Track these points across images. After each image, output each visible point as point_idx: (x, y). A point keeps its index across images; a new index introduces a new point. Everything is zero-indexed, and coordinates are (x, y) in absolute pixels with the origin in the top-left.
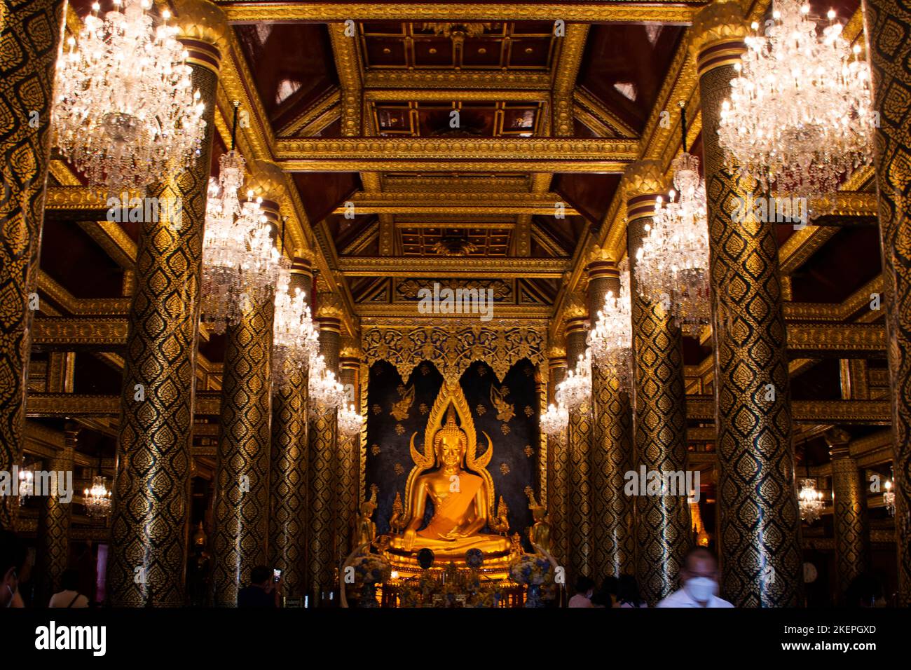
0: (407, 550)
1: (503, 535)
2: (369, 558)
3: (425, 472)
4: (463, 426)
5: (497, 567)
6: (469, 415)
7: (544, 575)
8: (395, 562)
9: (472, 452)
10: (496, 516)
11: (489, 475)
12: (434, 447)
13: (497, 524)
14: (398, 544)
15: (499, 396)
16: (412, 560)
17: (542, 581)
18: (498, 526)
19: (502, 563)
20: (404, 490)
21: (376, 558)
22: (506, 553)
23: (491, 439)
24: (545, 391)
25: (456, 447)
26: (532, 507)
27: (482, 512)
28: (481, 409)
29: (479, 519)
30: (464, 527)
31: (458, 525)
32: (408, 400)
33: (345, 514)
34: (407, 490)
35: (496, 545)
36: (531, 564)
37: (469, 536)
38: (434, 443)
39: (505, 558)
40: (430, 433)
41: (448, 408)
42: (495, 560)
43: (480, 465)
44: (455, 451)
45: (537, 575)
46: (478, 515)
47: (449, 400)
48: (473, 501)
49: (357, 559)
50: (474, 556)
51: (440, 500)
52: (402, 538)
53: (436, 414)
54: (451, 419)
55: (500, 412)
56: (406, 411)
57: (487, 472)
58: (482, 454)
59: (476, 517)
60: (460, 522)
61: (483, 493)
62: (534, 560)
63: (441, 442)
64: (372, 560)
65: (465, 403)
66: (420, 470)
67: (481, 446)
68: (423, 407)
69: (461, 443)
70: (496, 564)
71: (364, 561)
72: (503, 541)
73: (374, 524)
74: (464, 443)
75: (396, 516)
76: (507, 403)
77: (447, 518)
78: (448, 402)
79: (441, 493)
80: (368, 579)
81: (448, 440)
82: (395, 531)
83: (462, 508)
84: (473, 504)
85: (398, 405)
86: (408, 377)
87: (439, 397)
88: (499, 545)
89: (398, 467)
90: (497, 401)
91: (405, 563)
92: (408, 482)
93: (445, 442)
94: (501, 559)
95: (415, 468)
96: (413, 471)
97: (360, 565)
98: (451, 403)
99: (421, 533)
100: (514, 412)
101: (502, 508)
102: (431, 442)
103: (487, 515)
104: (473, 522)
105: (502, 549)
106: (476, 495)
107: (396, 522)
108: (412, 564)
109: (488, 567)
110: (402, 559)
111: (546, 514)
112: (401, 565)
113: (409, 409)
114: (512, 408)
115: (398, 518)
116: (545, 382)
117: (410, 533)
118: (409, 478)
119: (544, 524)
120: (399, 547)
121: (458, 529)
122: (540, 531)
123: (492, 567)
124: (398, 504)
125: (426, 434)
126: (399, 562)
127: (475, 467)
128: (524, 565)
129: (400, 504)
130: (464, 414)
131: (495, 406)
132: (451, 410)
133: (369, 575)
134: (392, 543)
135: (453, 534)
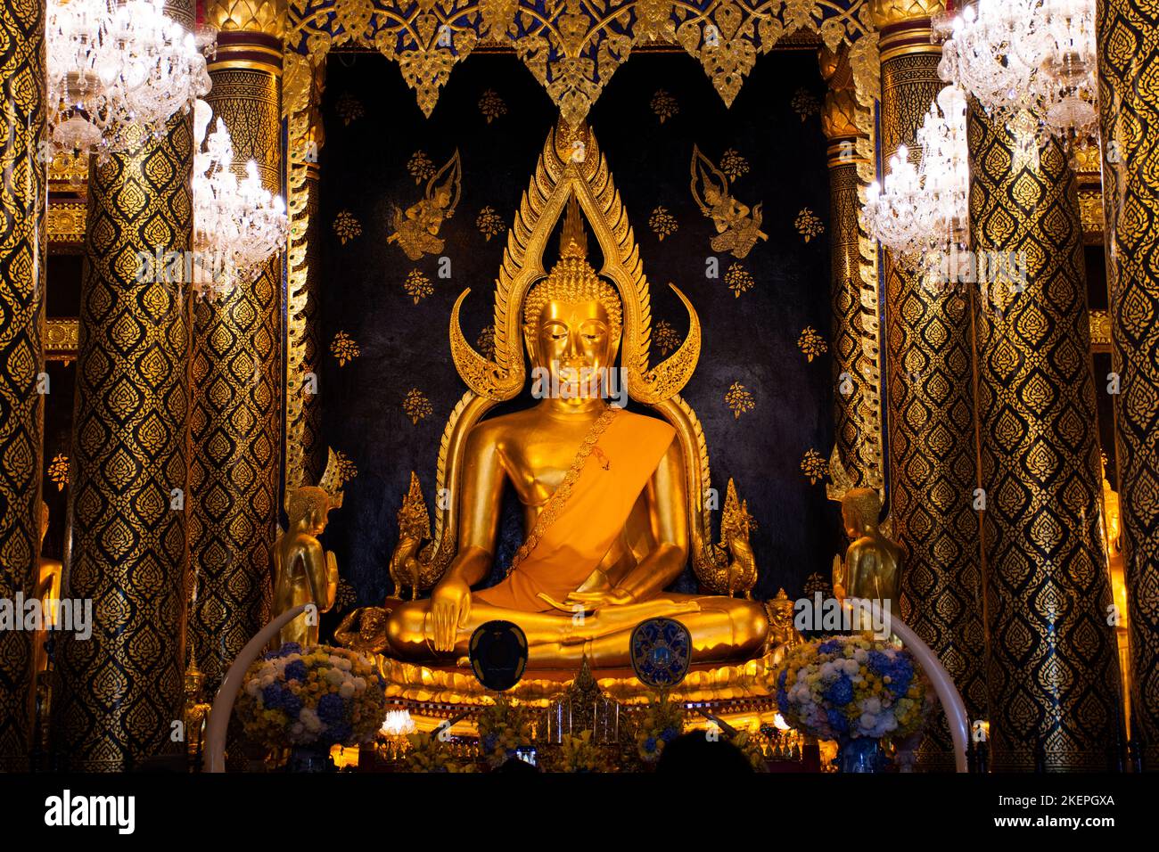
0: (440, 647)
1: (740, 595)
2: (308, 659)
3: (497, 411)
4: (610, 267)
5: (727, 694)
6: (627, 236)
7: (894, 702)
8: (405, 687)
9: (637, 344)
10: (716, 539)
11: (693, 418)
12: (521, 334)
13: (721, 565)
14: (413, 628)
15: (716, 181)
16: (458, 678)
17: (889, 724)
18: (723, 572)
19: (742, 682)
20: (434, 468)
21: (335, 660)
22: (752, 650)
23: (696, 307)
24: (870, 131)
25: (591, 330)
26: (837, 494)
27: (673, 528)
28: (663, 222)
29: (664, 548)
30: (617, 574)
31: (599, 567)
32: (442, 199)
33: (238, 528)
34: (441, 465)
35: (721, 625)
36: (850, 665)
37: (636, 601)
38: (522, 320)
39: (751, 667)
40: (508, 294)
41: (564, 215)
42: (722, 673)
43: (665, 385)
44: (587, 343)
45: (874, 704)
46: (661, 539)
47: (566, 190)
48: (645, 491)
49: (269, 663)
50: (661, 643)
51: (542, 493)
52: (427, 609)
53: (528, 233)
54: (572, 248)
55: (720, 228)
56: (435, 230)
57: (685, 407)
58: (670, 353)
59: (654, 545)
60: (607, 560)
61: (675, 469)
62: (861, 654)
63: (544, 316)
64: (317, 665)
65: (613, 202)
66: (482, 403)
67: (665, 332)
68: (488, 217)
69: (603, 316)
70: (724, 685)
71: (293, 671)
72: (742, 612)
73: (331, 556)
74: (615, 317)
75: (407, 546)
76: (742, 200)
77: (564, 547)
78: (562, 198)
79: (544, 469)
80: (305, 730)
81: (565, 308)
82: (406, 595)
83: (613, 516)
84: (646, 503)
85: (411, 213)
86: (436, 96)
87: (537, 184)
88: (733, 625)
89: (414, 398)
90: (712, 196)
91: (437, 688)
92: (445, 442)
93: (555, 313)
94: (739, 670)
95: (467, 398)
96: (459, 407)
97: (278, 681)
98: (573, 200)
99: (484, 595)
100: (763, 228)
101: (735, 516)
102: (513, 316)
103: (689, 537)
104: (645, 560)
105: (741, 639)
106: (654, 476)
107: (411, 563)
108: (461, 691)
109: (697, 696)
110: (426, 674)
111: (882, 517)
112: (423, 696)
113: (445, 223)
114: (758, 216)
115: (416, 553)
116: (870, 103)
117: (453, 593)
118: (449, 431)
119: (879, 544)
120: (418, 639)
121: (601, 582)
122: (867, 565)
123: (710, 696)
124: (413, 510)
125: (499, 295)
126: (418, 685)
127: (651, 394)
128: (827, 669)
129: (422, 508)
130: (613, 231)
131: (705, 211)
132: (572, 222)
133: (310, 717)
134: (394, 628)
135: (585, 593)
